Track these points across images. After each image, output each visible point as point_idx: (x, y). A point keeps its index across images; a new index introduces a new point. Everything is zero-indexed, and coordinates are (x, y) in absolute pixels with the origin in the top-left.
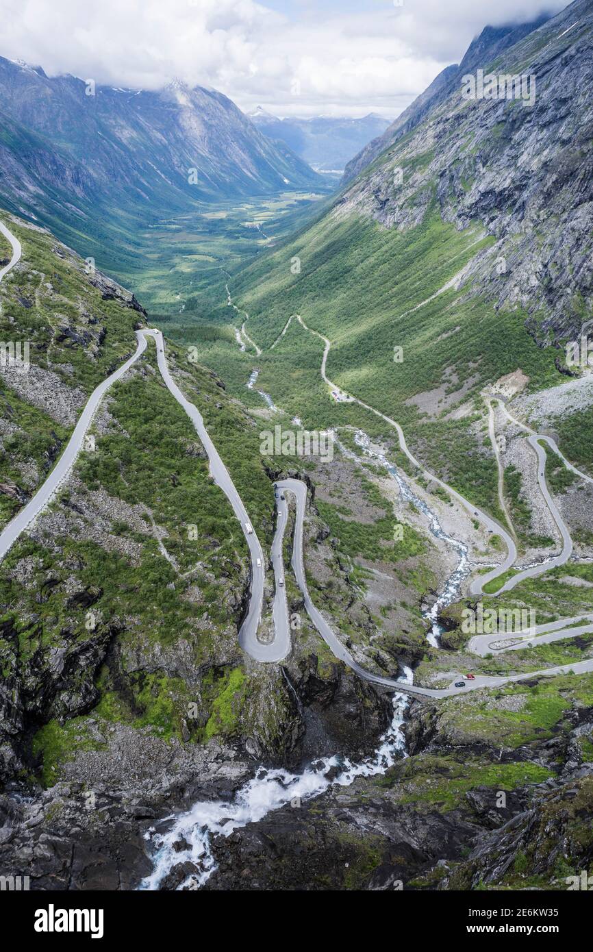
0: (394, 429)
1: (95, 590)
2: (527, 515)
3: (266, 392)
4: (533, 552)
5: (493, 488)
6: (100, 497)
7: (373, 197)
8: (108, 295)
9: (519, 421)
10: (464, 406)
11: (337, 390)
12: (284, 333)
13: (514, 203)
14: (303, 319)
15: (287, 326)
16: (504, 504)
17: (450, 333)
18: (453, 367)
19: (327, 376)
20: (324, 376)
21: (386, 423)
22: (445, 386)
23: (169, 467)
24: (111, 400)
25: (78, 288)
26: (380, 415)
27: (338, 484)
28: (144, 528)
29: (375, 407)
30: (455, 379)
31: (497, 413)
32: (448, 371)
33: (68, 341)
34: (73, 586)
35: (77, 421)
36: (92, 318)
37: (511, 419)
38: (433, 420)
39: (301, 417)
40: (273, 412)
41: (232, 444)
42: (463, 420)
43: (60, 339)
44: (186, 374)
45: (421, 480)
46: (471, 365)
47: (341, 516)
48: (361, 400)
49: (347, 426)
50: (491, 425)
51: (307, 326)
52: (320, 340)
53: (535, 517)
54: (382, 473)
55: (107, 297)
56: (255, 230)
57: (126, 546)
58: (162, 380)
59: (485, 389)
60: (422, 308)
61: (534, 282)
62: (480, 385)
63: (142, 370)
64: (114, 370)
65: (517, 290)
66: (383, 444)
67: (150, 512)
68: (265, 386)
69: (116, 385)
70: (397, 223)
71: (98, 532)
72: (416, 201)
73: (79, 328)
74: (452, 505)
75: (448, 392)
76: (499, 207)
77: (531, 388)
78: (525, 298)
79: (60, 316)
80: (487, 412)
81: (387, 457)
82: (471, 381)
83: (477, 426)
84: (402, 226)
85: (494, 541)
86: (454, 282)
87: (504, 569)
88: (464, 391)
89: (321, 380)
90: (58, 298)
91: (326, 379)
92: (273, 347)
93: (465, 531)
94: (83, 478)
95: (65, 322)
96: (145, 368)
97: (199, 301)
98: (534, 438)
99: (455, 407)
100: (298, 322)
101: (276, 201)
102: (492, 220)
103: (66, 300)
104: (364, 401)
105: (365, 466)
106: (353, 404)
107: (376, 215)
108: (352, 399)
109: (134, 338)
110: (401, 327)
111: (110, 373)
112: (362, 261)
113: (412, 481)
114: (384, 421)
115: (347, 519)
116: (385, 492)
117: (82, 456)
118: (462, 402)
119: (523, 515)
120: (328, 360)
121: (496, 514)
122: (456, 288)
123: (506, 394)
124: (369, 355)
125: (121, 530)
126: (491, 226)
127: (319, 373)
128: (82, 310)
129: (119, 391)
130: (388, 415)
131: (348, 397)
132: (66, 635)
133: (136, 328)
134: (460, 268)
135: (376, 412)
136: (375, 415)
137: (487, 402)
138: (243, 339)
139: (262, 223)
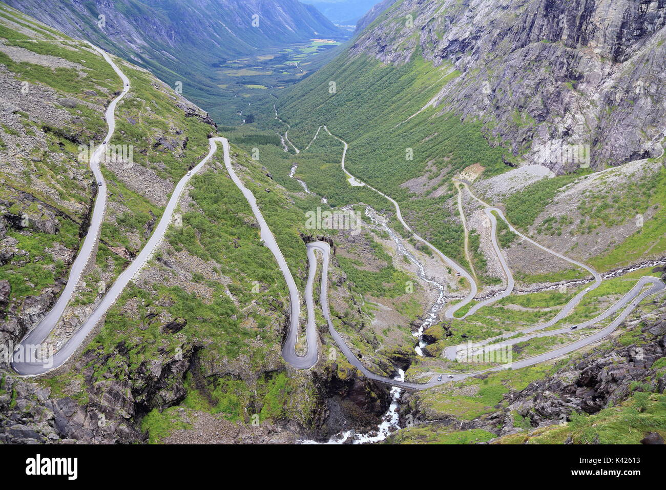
0: (393, 205)
1: (181, 321)
2: (484, 263)
3: (303, 180)
4: (488, 288)
5: (461, 244)
6: (184, 255)
7: (376, 44)
8: (189, 114)
9: (478, 198)
10: (441, 188)
11: (353, 178)
12: (315, 138)
13: (472, 48)
14: (328, 129)
15: (317, 133)
16: (468, 256)
17: (431, 137)
18: (434, 161)
19: (346, 168)
20: (343, 168)
21: (386, 201)
22: (427, 174)
23: (232, 234)
24: (192, 188)
25: (168, 109)
26: (383, 195)
27: (353, 244)
28: (214, 278)
29: (379, 190)
30: (434, 169)
31: (464, 192)
32: (430, 163)
33: (161, 147)
34: (166, 318)
35: (167, 202)
36: (178, 130)
37: (473, 197)
38: (420, 198)
39: (327, 198)
40: (307, 193)
41: (277, 218)
42: (440, 198)
43: (157, 145)
44: (244, 168)
45: (411, 240)
46: (446, 159)
47: (356, 267)
48: (369, 185)
49: (360, 203)
50: (459, 201)
51: (332, 133)
52: (340, 143)
53: (489, 264)
54: (385, 236)
55: (188, 115)
56: (295, 67)
57: (202, 290)
58: (227, 173)
59: (455, 176)
60: (411, 120)
61: (487, 102)
62: (452, 173)
63: (213, 166)
64: (193, 166)
65: (475, 107)
66: (385, 215)
67: (218, 266)
68: (301, 176)
69: (195, 177)
70: (393, 61)
71: (182, 279)
72: (406, 46)
73: (169, 137)
74: (433, 258)
75: (430, 179)
76: (462, 50)
77: (487, 174)
78: (481, 113)
79: (156, 129)
80: (457, 193)
81: (388, 225)
82: (445, 170)
83: (451, 202)
84: (396, 63)
85: (462, 281)
86: (433, 102)
87: (468, 300)
88: (441, 178)
89: (342, 171)
90: (154, 116)
91: (345, 170)
92: (307, 148)
93: (442, 275)
94: (171, 243)
95: (159, 133)
96: (215, 164)
97: (255, 117)
98: (488, 209)
99: (435, 189)
100: (324, 130)
101: (309, 47)
102: (458, 59)
103: (160, 118)
104: (372, 186)
105: (372, 231)
106: (364, 188)
107: (378, 56)
108: (363, 184)
109: (207, 144)
110: (397, 133)
111: (190, 168)
112: (369, 88)
113: (406, 241)
114: (386, 199)
115: (360, 268)
116: (386, 249)
117: (170, 228)
118: (440, 185)
119: (481, 264)
120: (346, 157)
121: (463, 263)
122: (434, 106)
123: (469, 180)
124: (375, 153)
125: (198, 278)
126: (457, 63)
127: (340, 166)
128: (171, 125)
129: (196, 180)
130: (388, 195)
131: (360, 183)
132: (162, 351)
133: (209, 137)
134: (437, 92)
135: (380, 193)
136: (380, 195)
137: (457, 185)
138: (286, 143)
139: (299, 62)
